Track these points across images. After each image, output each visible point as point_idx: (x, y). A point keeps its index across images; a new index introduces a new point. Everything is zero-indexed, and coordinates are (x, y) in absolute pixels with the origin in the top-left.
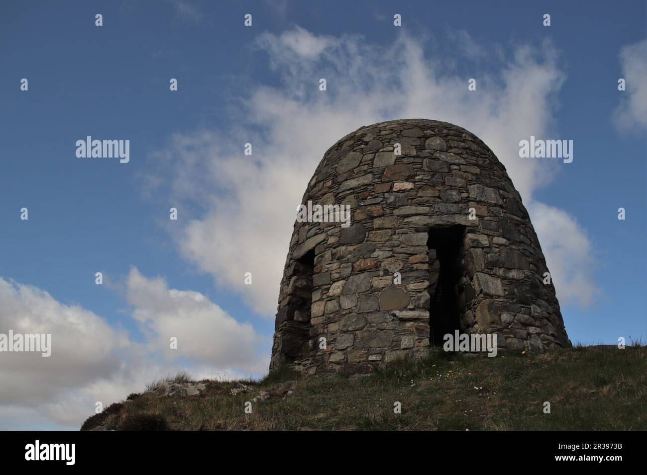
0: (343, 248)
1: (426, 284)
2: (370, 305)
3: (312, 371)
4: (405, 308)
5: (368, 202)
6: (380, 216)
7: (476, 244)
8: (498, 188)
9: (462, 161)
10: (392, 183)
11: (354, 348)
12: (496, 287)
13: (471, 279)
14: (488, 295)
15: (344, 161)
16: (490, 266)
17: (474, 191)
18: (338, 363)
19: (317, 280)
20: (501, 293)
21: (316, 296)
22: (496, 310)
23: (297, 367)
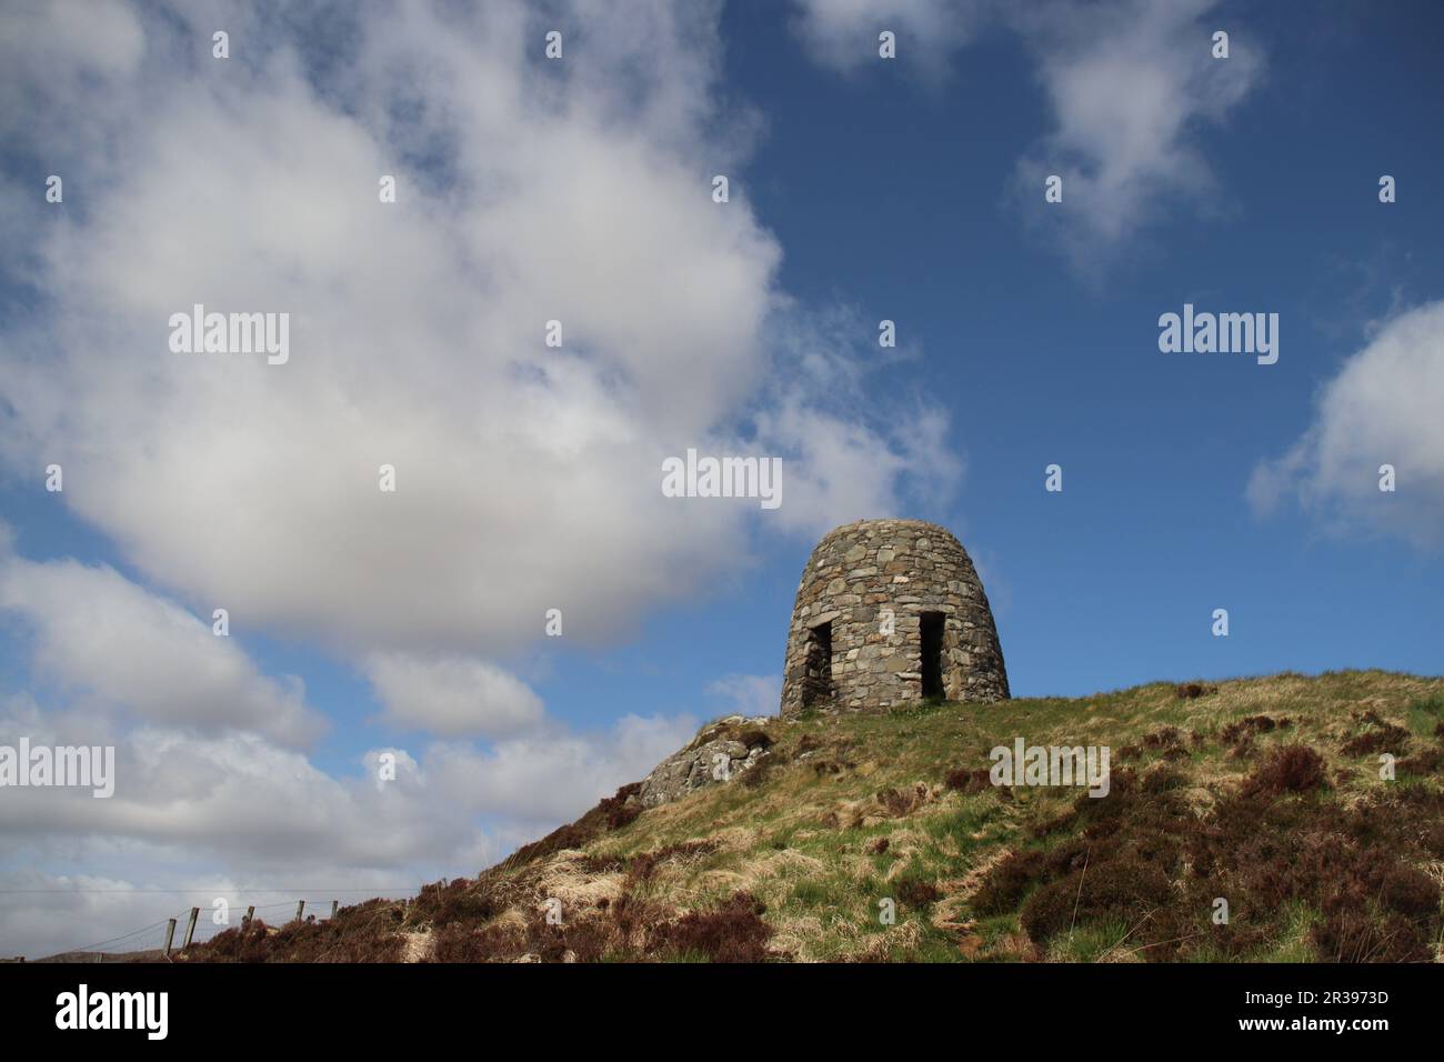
0: (857, 624)
1: (920, 654)
2: (880, 667)
3: (835, 713)
4: (905, 671)
5: (875, 589)
6: (885, 602)
7: (953, 627)
8: (967, 582)
9: (943, 560)
10: (893, 575)
11: (869, 697)
12: (966, 658)
13: (948, 652)
14: (960, 664)
15: (851, 552)
16: (963, 643)
17: (952, 586)
18: (856, 707)
19: (834, 647)
20: (968, 663)
21: (835, 659)
22: (964, 675)
23: (821, 711)
